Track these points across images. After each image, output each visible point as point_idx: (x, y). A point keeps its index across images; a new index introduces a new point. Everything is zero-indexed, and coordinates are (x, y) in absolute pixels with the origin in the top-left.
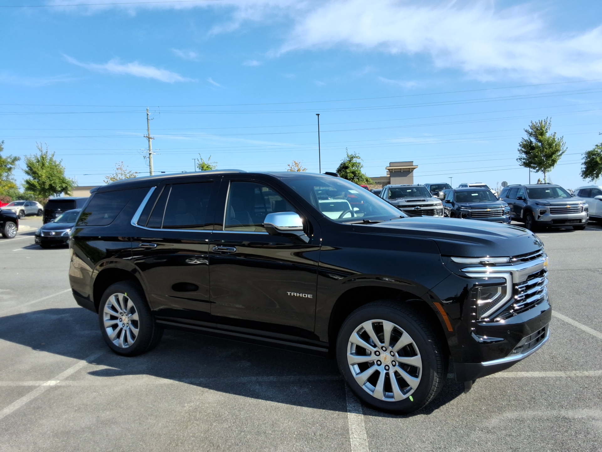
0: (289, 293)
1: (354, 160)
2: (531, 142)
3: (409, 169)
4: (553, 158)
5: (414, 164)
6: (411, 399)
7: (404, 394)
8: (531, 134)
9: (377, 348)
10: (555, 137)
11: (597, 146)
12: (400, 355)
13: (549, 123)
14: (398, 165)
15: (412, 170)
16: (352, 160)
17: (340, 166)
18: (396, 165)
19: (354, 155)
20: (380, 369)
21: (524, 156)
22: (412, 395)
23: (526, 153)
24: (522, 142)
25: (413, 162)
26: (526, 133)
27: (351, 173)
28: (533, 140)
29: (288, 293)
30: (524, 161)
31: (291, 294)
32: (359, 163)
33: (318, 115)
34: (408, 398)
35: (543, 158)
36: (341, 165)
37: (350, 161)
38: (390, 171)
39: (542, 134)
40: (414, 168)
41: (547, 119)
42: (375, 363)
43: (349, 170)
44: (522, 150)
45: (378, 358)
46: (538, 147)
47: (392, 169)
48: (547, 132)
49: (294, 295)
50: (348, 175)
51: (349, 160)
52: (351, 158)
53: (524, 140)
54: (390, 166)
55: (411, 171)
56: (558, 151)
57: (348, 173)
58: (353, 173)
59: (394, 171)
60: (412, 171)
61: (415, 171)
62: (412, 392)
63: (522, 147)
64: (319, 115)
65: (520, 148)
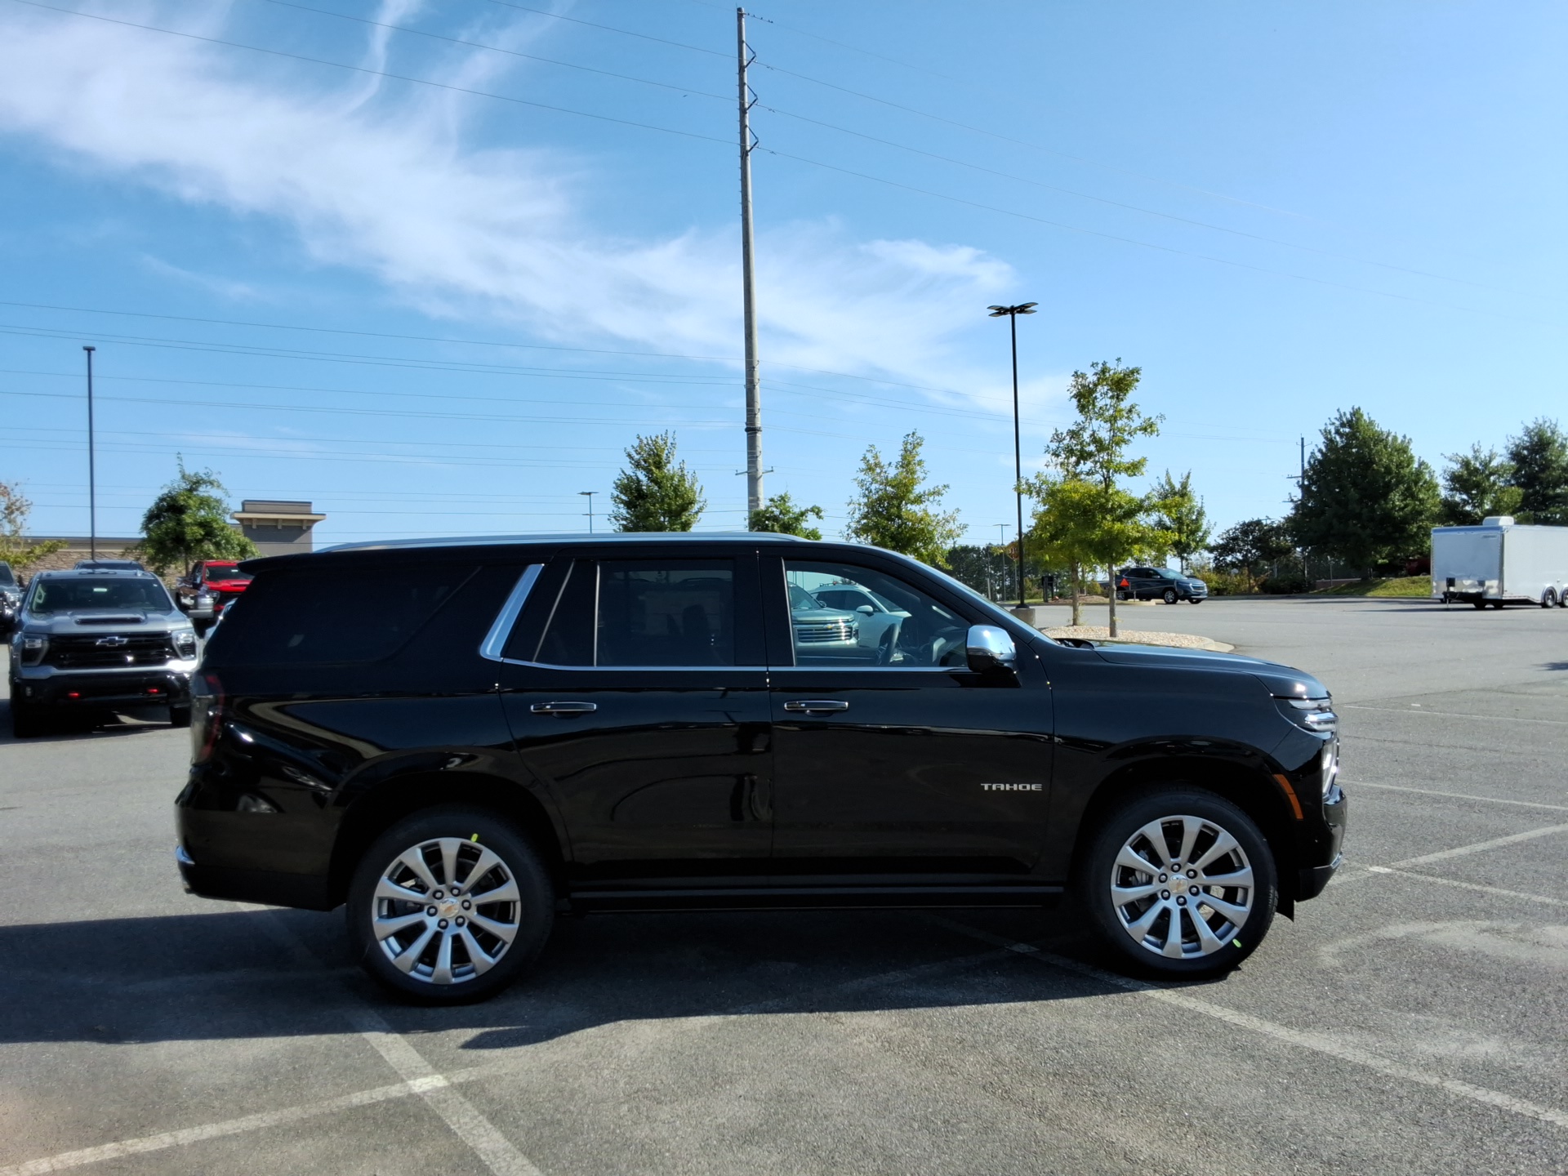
0: (986, 787)
1: (203, 491)
2: (639, 481)
3: (301, 521)
4: (683, 520)
5: (314, 509)
6: (1237, 943)
7: (1221, 938)
8: (637, 465)
9: (1163, 868)
10: (685, 472)
11: (772, 500)
12: (1206, 874)
13: (672, 444)
14: (267, 508)
15: (310, 525)
16: (196, 490)
17: (157, 504)
18: (262, 508)
19: (204, 476)
20: (1171, 904)
21: (623, 511)
22: (1237, 937)
23: (629, 505)
24: (620, 480)
25: (310, 503)
26: (628, 459)
27: (196, 525)
28: (642, 475)
29: (983, 787)
30: (624, 523)
31: (990, 787)
32: (218, 501)
33: (89, 350)
34: (1231, 943)
35: (662, 519)
36: (162, 500)
37: (191, 490)
38: (246, 523)
39: (659, 465)
40: (314, 521)
41: (666, 433)
42: (1160, 896)
43: (189, 517)
44: (620, 499)
45: (1163, 886)
46: (653, 495)
47: (250, 520)
48: (669, 462)
49: (998, 789)
50: (188, 530)
51: (189, 487)
52: (195, 483)
53: (625, 475)
54: (244, 511)
55: (304, 528)
56: (691, 503)
57: (188, 524)
58: (204, 525)
59: (257, 526)
60: (309, 528)
61: (316, 527)
62: (1236, 931)
63: (621, 493)
64: (93, 349)
65: (616, 493)
